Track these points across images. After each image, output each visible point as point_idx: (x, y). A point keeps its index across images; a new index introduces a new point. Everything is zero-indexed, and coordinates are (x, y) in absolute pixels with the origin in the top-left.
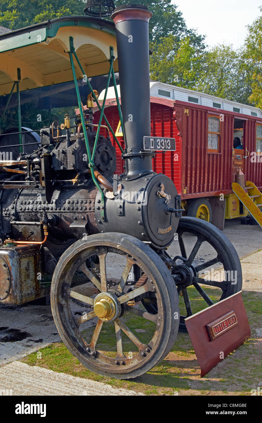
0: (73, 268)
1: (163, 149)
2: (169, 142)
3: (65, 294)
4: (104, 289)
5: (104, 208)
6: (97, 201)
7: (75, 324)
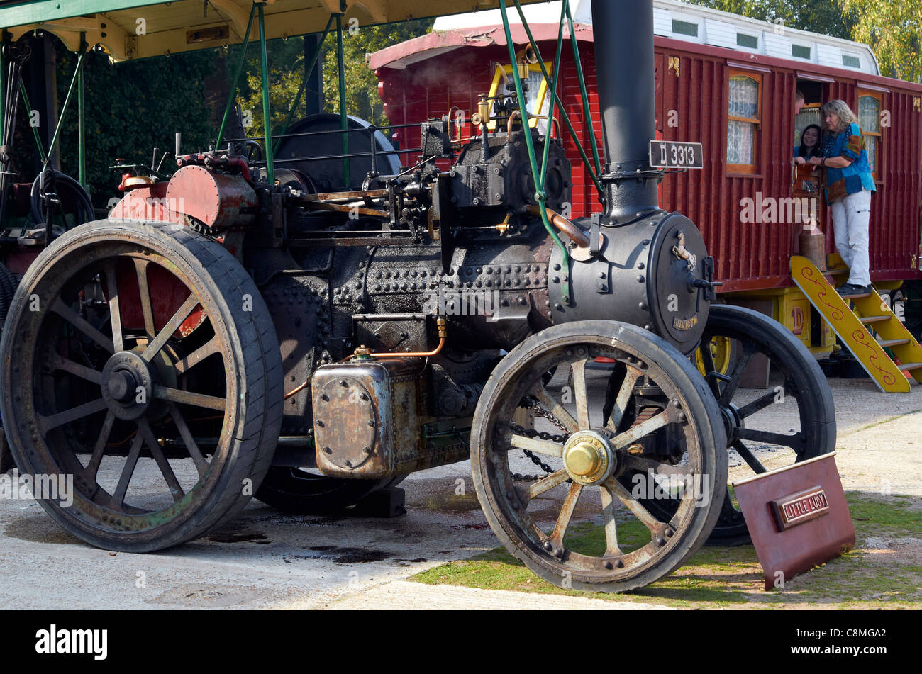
0: (516, 391)
1: (681, 165)
2: (691, 151)
3: (499, 443)
4: (583, 424)
5: (569, 279)
6: (552, 265)
7: (520, 500)
